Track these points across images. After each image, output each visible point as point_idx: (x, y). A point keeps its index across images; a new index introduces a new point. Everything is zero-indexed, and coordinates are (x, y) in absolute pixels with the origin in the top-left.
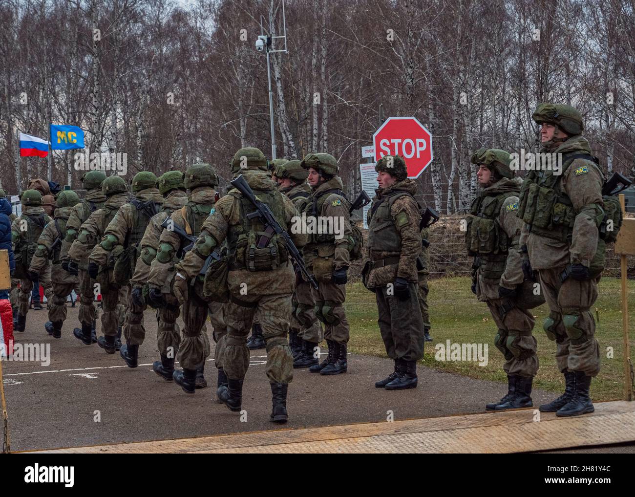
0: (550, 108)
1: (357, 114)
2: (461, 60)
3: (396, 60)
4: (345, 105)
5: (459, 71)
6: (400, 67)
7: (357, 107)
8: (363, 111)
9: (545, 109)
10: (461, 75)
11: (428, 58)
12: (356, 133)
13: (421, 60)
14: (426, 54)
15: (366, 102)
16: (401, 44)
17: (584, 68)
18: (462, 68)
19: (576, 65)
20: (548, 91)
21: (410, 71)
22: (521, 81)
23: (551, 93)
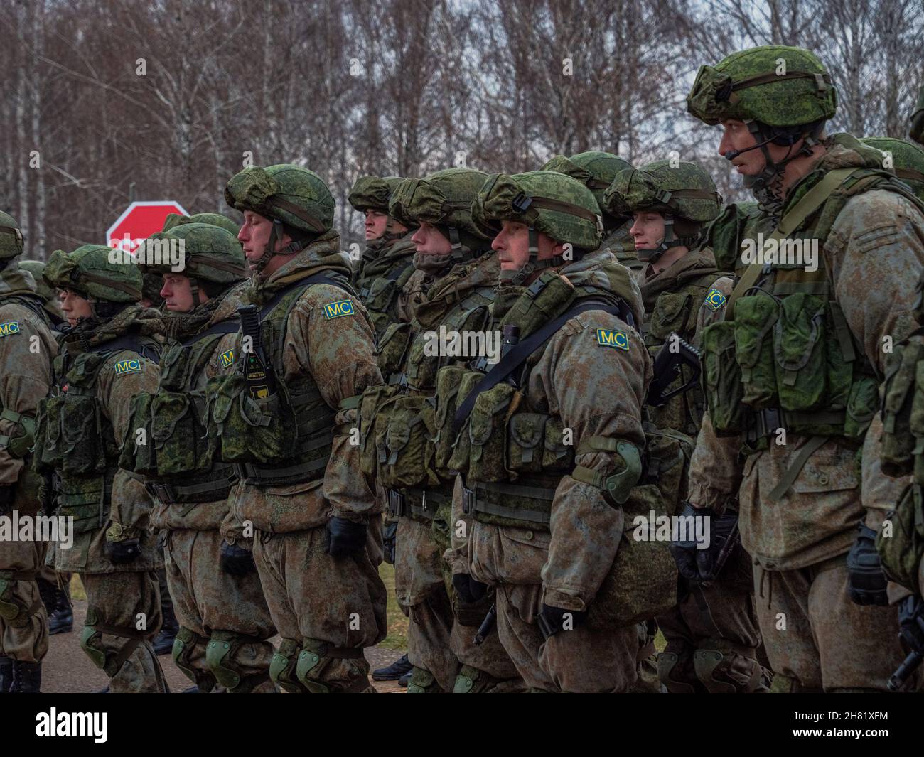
0: (379, 185)
1: (96, 201)
2: (271, 109)
3: (162, 109)
4: (75, 185)
5: (269, 129)
6: (169, 120)
7: (96, 190)
8: (107, 196)
9: (371, 187)
10: (272, 135)
11: (215, 107)
12: (95, 234)
13: (204, 110)
14: (213, 99)
15: (111, 181)
16: (169, 82)
17: (476, 125)
18: (273, 123)
19: (462, 120)
20: (418, 162)
21: (185, 127)
22: (372, 145)
23: (423, 165)
